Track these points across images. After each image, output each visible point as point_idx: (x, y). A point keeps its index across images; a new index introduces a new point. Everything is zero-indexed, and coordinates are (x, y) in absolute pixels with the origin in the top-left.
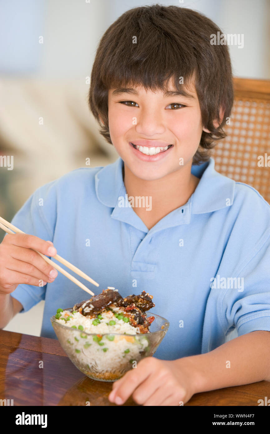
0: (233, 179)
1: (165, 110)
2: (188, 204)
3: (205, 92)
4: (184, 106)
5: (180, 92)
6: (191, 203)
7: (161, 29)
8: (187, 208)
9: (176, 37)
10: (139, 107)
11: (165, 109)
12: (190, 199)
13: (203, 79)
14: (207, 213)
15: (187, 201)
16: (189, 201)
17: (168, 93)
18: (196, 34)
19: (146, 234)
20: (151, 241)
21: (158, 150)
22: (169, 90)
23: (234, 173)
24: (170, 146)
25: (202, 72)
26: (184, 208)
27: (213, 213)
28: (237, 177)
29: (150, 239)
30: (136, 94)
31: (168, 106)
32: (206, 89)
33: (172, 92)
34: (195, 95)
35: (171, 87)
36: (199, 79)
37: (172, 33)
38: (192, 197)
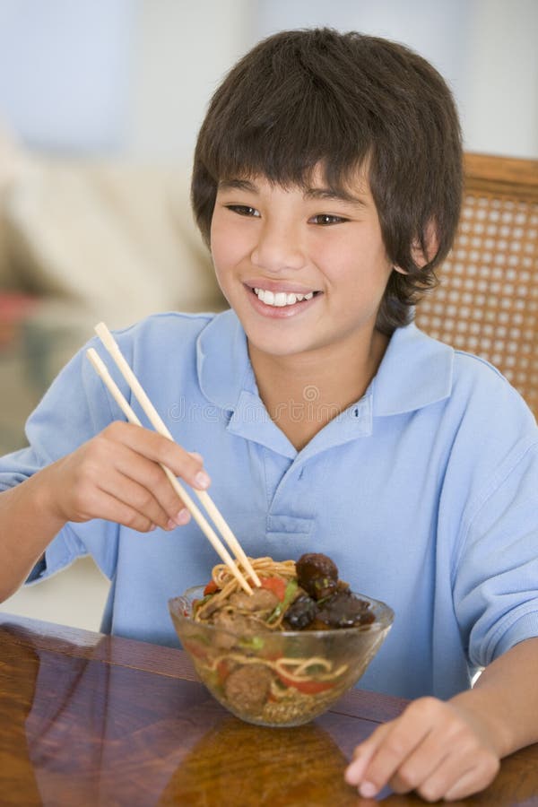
0: (452, 344)
1: (308, 226)
2: (367, 399)
3: (389, 195)
4: (344, 220)
5: (337, 192)
6: (372, 396)
7: (311, 72)
8: (365, 406)
9: (336, 88)
10: (260, 217)
11: (308, 223)
12: (369, 388)
13: (384, 170)
14: (404, 414)
15: (364, 394)
16: (368, 392)
17: (312, 193)
18: (379, 85)
19: (292, 462)
20: (301, 476)
21: (292, 299)
22: (314, 187)
23: (454, 333)
24: (316, 294)
25: (383, 157)
26: (359, 406)
27: (415, 412)
28: (460, 341)
29: (301, 470)
30: (254, 191)
31: (313, 218)
32: (389, 189)
33: (320, 192)
34: (368, 199)
35: (318, 181)
36: (377, 168)
37: (328, 80)
38: (373, 383)
